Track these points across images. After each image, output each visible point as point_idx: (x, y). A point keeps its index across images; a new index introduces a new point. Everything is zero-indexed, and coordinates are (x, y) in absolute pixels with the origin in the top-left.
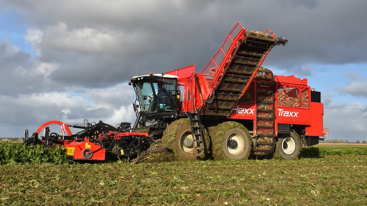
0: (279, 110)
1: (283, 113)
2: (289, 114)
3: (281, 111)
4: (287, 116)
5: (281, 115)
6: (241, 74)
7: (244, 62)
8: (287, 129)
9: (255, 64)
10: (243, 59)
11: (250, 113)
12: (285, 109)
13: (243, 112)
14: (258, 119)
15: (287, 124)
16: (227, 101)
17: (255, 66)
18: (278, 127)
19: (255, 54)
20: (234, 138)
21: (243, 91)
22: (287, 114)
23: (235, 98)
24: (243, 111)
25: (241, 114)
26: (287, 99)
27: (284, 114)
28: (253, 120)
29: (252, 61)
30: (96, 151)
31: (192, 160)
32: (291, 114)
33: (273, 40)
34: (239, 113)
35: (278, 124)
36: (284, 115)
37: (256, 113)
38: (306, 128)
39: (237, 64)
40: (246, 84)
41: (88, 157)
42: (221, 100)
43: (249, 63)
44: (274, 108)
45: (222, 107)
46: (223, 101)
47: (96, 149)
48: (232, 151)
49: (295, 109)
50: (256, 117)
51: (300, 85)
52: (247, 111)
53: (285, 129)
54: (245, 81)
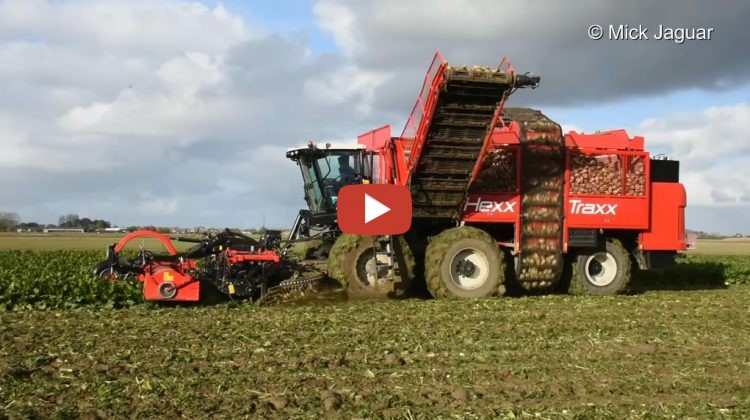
0: (571, 201)
1: (581, 208)
2: (596, 209)
3: (577, 204)
4: (592, 212)
5: (577, 212)
6: (459, 145)
7: (461, 123)
8: (591, 239)
9: (484, 123)
10: (457, 118)
11: (505, 211)
12: (587, 198)
13: (491, 209)
14: (524, 222)
15: (591, 229)
16: (445, 191)
17: (484, 128)
18: (569, 235)
19: (478, 107)
20: (471, 258)
21: (473, 174)
22: (590, 209)
23: (460, 187)
24: (491, 206)
25: (486, 213)
26: (593, 179)
27: (583, 209)
28: (513, 223)
29: (476, 119)
30: (182, 286)
31: (381, 299)
32: (600, 209)
33: (505, 81)
34: (483, 210)
35: (570, 229)
36: (584, 212)
37: (518, 210)
38: (640, 235)
39: (446, 127)
40: (475, 160)
41: (169, 296)
42: (430, 191)
43: (471, 123)
44: (561, 198)
45: (438, 203)
46: (437, 191)
47: (182, 282)
48: (466, 282)
49: (613, 198)
50: (518, 216)
51: (626, 149)
52: (498, 206)
53: (588, 239)
54: (473, 155)
